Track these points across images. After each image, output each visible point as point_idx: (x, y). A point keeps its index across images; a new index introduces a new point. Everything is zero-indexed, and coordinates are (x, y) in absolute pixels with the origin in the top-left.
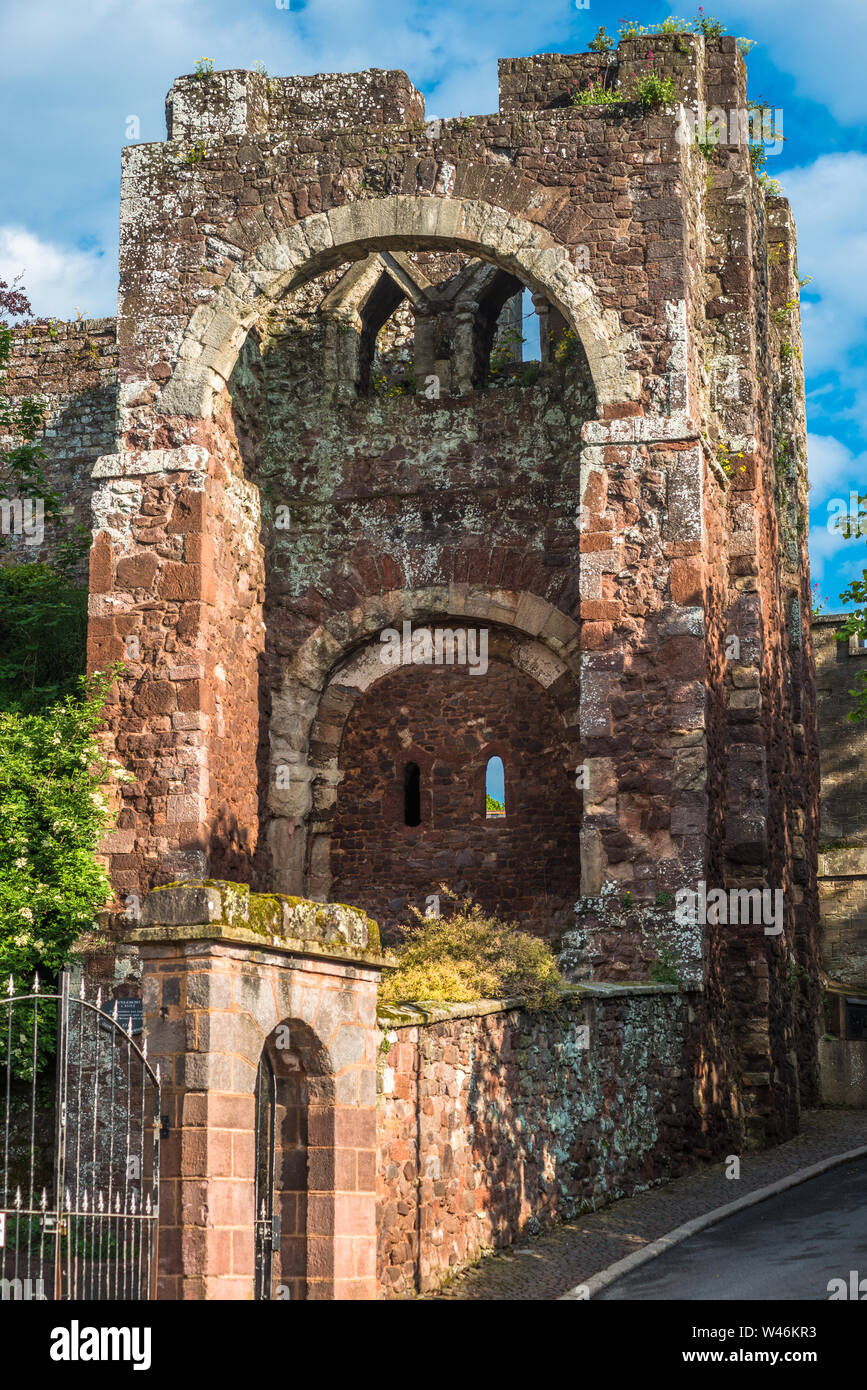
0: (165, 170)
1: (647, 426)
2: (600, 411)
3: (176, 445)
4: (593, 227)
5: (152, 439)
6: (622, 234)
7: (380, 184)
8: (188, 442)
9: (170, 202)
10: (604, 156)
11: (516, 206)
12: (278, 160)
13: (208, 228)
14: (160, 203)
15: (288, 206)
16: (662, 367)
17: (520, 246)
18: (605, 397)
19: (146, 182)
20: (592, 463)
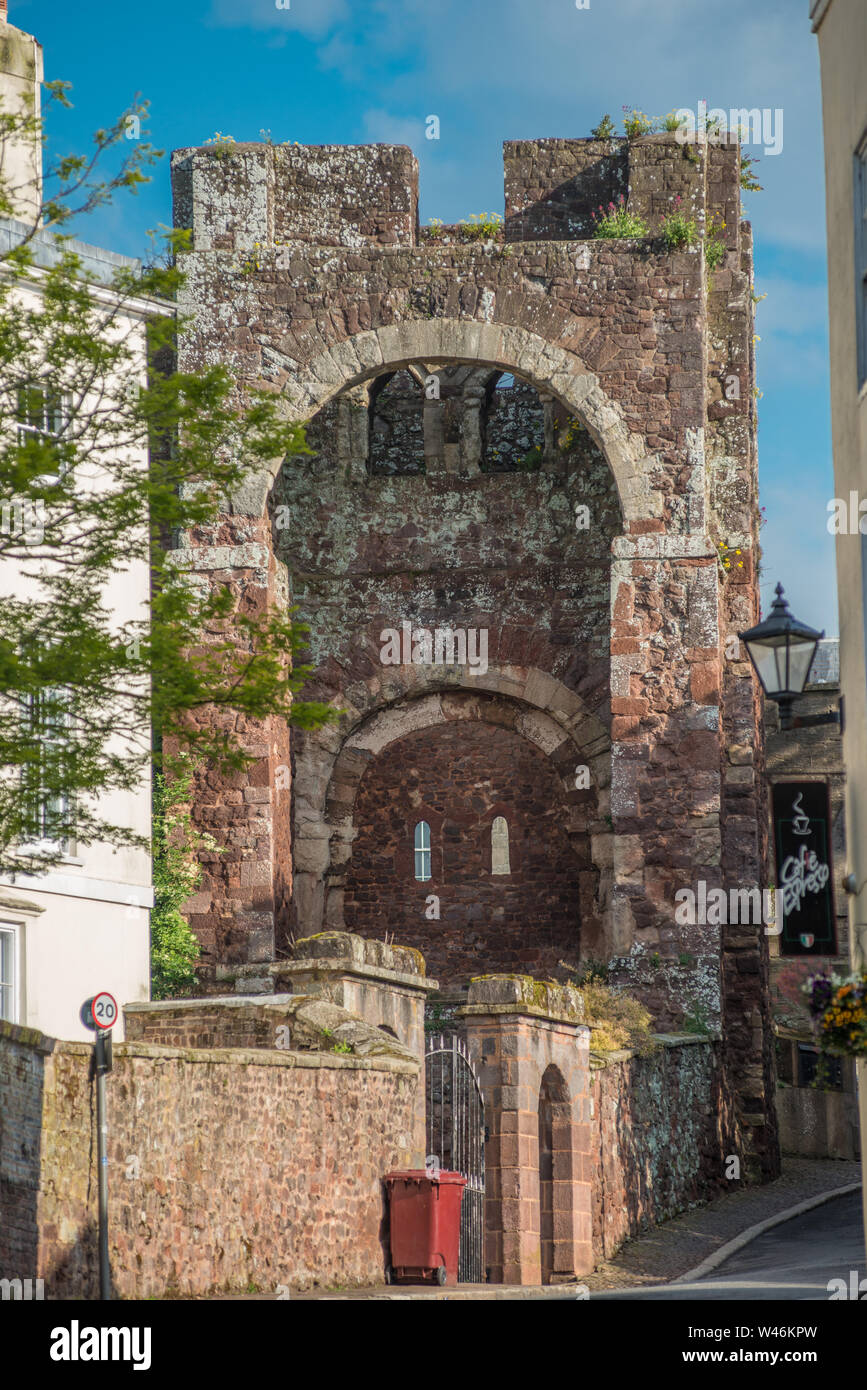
0: (220, 280)
1: (670, 544)
2: (626, 526)
3: (239, 542)
4: (621, 356)
5: (216, 535)
6: (647, 364)
7: (426, 306)
8: (250, 540)
9: (226, 311)
10: (632, 290)
11: (551, 334)
12: (328, 277)
13: (264, 338)
14: (216, 311)
15: (340, 323)
16: (681, 488)
17: (555, 372)
18: (631, 514)
19: (202, 290)
20: (621, 575)
